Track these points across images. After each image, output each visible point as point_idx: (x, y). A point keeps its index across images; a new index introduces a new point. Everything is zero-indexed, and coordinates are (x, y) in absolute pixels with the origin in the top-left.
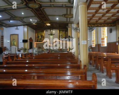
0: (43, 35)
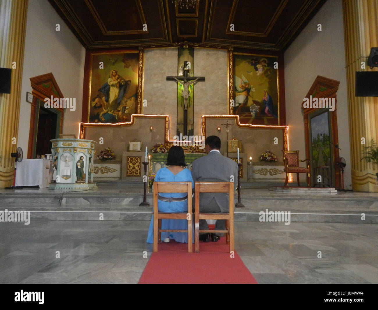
0: (136, 81)
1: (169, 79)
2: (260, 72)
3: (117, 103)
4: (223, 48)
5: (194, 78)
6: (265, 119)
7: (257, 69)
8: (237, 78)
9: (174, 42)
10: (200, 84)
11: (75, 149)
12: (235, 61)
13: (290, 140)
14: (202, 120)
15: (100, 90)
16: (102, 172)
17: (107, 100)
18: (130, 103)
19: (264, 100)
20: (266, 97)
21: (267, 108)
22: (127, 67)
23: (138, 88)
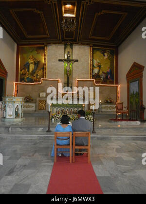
1: (60, 60)
2: (106, 57)
3: (33, 72)
4: (87, 44)
5: (72, 60)
6: (108, 81)
7: (104, 56)
8: (94, 60)
9: (62, 41)
10: (76, 63)
11: (14, 102)
12: (93, 51)
13: (120, 92)
14: (77, 82)
15: (25, 66)
16: (26, 107)
17: (28, 71)
18: (40, 73)
19: (108, 72)
20: (109, 70)
21: (109, 76)
22: (38, 53)
23: (44, 65)
